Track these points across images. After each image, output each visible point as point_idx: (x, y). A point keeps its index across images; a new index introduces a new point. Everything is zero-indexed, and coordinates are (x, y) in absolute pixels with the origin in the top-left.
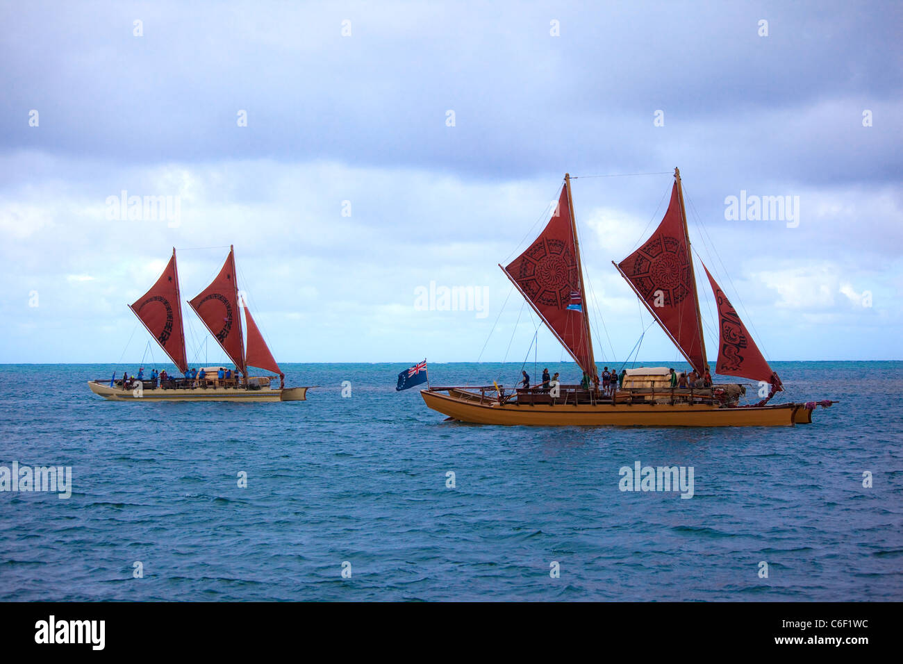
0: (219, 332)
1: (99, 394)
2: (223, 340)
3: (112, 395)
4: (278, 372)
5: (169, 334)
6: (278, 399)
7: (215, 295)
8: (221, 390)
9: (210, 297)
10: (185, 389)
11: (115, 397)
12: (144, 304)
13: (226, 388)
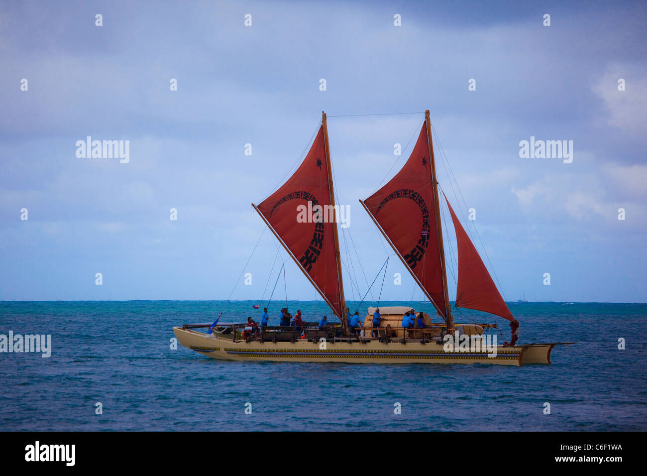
0: (408, 252)
1: (192, 348)
2: (415, 265)
3: (218, 349)
4: (509, 317)
5: (319, 252)
6: (516, 362)
7: (405, 192)
8: (415, 346)
9: (397, 194)
10: (350, 342)
11: (223, 354)
12: (279, 203)
13: (423, 343)
